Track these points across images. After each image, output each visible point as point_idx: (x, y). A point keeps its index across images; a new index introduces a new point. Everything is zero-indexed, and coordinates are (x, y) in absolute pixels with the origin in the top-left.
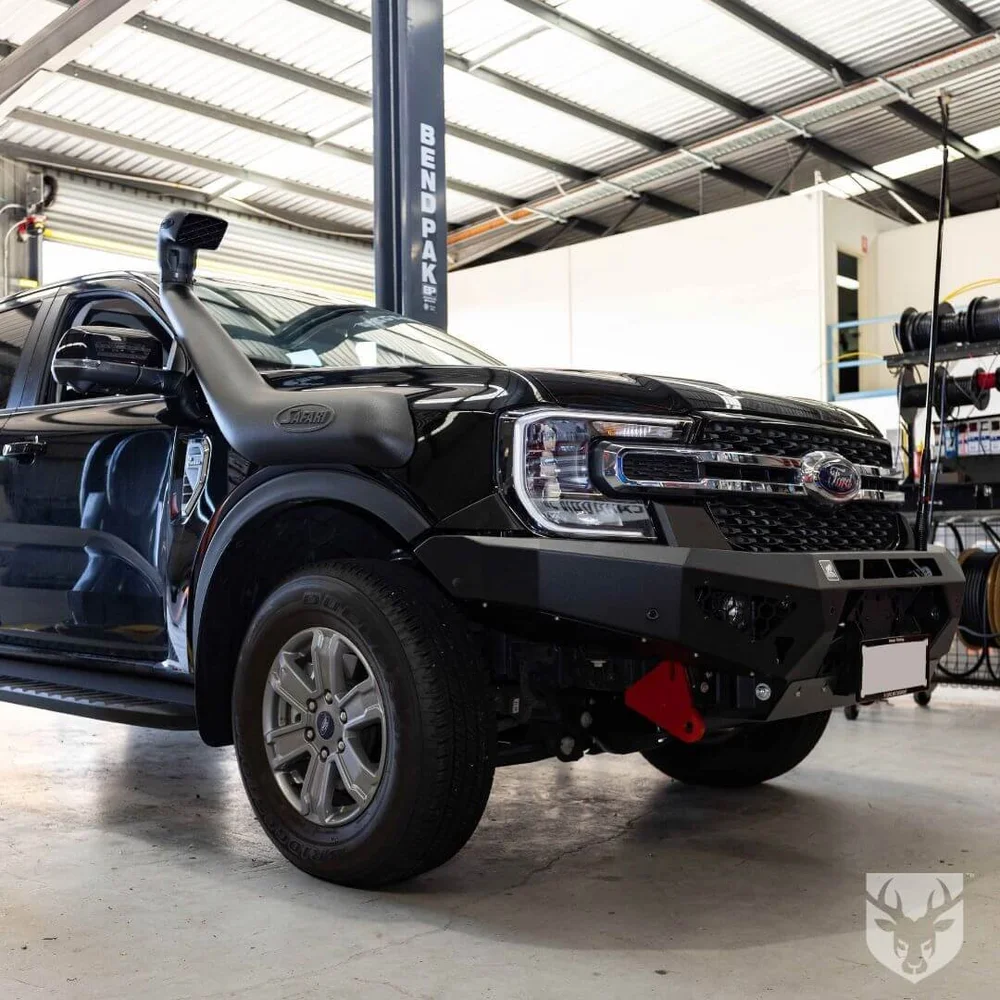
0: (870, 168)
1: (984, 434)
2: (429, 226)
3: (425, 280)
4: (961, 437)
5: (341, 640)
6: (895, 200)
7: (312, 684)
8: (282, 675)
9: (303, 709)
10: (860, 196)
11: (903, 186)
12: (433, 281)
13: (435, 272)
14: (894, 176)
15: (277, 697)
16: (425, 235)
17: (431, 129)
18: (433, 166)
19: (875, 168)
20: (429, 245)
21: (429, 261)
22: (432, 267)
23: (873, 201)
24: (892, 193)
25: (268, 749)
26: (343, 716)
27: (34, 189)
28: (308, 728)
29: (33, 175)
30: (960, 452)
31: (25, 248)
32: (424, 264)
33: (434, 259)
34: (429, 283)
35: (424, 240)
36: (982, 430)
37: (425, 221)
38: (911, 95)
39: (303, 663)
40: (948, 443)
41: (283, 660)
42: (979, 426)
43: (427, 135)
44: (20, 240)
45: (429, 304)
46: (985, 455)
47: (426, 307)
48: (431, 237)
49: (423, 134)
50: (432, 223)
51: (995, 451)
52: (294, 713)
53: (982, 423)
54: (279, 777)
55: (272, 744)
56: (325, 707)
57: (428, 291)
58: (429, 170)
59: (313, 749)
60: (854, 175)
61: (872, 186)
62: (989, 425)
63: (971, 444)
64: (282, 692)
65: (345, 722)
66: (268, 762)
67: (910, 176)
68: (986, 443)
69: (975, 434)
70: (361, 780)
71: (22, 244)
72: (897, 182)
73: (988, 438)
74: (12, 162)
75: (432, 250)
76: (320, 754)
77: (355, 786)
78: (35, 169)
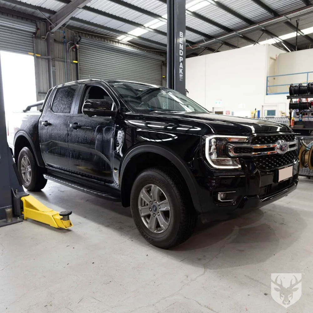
0: (278, 37)
1: (309, 116)
2: (181, 59)
3: (180, 73)
4: (304, 116)
5: (159, 189)
6: (283, 45)
7: (151, 197)
8: (143, 194)
9: (149, 203)
10: (275, 44)
11: (285, 42)
12: (182, 73)
13: (182, 71)
14: (283, 39)
15: (142, 199)
16: (180, 61)
17: (182, 33)
18: (182, 43)
19: (279, 37)
20: (181, 64)
21: (181, 68)
22: (182, 69)
23: (278, 45)
24: (282, 43)
25: (140, 211)
26: (159, 207)
27: (76, 38)
28: (150, 208)
29: (76, 34)
30: (303, 120)
31: (74, 53)
32: (180, 69)
33: (182, 67)
34: (181, 74)
35: (180, 63)
36: (309, 115)
37: (180, 58)
38: (291, 20)
39: (149, 191)
40: (300, 118)
41: (144, 190)
42: (308, 114)
43: (181, 35)
44: (73, 51)
45: (181, 79)
46: (309, 121)
47: (180, 80)
48: (182, 62)
49: (180, 35)
50: (182, 58)
51: (311, 120)
52: (146, 204)
53: (309, 113)
54: (143, 219)
55: (141, 210)
56: (154, 204)
57: (181, 76)
58: (182, 44)
59: (152, 214)
60: (274, 38)
61: (278, 42)
62: (310, 114)
63: (306, 118)
64: (144, 199)
65: (160, 208)
66: (140, 215)
67: (287, 39)
68: (310, 118)
69: (307, 116)
70: (163, 224)
71: (74, 52)
72: (284, 41)
73: (310, 117)
74: (70, 31)
75: (182, 65)
76: (153, 215)
77: (162, 226)
78: (76, 32)
